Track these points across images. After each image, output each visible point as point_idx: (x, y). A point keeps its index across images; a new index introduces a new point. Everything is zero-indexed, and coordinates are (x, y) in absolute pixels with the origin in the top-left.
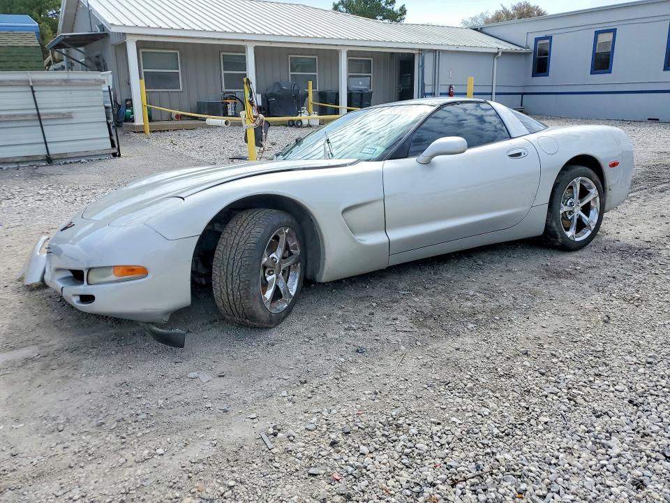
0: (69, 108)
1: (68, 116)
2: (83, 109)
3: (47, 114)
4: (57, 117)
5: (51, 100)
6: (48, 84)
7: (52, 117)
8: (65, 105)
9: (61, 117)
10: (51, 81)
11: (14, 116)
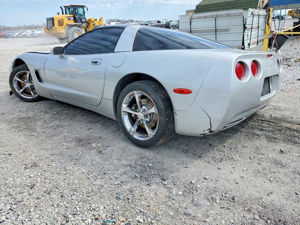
0: (228, 26)
1: (227, 30)
2: (233, 27)
3: (219, 29)
4: (223, 30)
5: (222, 23)
6: (221, 16)
7: (221, 30)
8: (227, 25)
9: (224, 30)
10: (223, 15)
11: (208, 30)
